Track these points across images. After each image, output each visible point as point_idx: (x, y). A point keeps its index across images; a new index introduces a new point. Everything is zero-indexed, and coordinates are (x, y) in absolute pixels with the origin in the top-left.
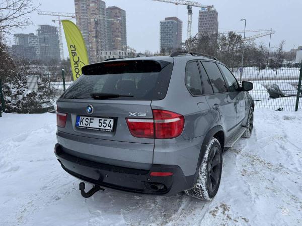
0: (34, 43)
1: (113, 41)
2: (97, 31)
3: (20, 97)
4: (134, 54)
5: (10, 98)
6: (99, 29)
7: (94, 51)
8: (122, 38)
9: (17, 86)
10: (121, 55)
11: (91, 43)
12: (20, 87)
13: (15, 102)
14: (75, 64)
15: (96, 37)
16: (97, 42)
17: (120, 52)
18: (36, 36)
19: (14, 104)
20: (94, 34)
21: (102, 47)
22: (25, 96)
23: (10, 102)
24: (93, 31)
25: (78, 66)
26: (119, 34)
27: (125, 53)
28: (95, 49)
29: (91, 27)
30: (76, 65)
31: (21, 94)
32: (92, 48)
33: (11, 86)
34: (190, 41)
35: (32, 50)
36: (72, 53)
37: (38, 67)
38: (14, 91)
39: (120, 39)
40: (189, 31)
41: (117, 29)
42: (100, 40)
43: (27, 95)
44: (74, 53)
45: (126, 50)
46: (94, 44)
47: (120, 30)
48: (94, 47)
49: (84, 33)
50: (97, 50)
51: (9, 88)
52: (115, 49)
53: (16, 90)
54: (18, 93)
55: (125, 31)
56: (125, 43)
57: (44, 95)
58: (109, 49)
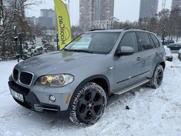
0: (52, 15)
1: (104, 14)
2: (93, 7)
3: (33, 50)
4: (118, 23)
5: (27, 51)
6: (94, 5)
7: (90, 21)
8: (110, 11)
9: (32, 43)
10: (109, 23)
11: (89, 15)
12: (33, 44)
13: (29, 53)
15: (92, 11)
16: (93, 14)
17: (108, 22)
18: (54, 11)
19: (29, 55)
20: (90, 8)
21: (95, 18)
22: (36, 50)
23: (27, 53)
24: (90, 6)
25: (63, 31)
26: (109, 8)
27: (112, 22)
28: (90, 20)
29: (89, 4)
30: (62, 30)
31: (34, 48)
32: (89, 19)
33: (28, 43)
34: (164, 12)
35: (51, 20)
36: (60, 21)
37: (53, 31)
38: (30, 46)
39: (109, 12)
40: (164, 5)
41: (107, 4)
42: (94, 13)
43: (37, 49)
44: (61, 21)
45: (112, 20)
46: (90, 16)
47: (109, 5)
48: (90, 18)
49: (84, 8)
50: (92, 20)
51: (27, 44)
52: (105, 19)
53: (31, 46)
54: (32, 48)
55: (113, 6)
56: (113, 15)
57: (48, 49)
58: (101, 20)
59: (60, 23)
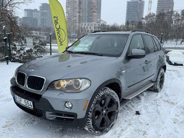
0: (37, 15)
1: (91, 16)
2: (80, 8)
3: (22, 52)
4: (105, 25)
5: (15, 52)
6: (81, 7)
7: (77, 22)
8: (97, 14)
9: (21, 44)
10: (96, 26)
11: (75, 17)
12: (22, 45)
13: (18, 55)
14: (57, 30)
15: (79, 12)
16: (80, 16)
17: (95, 24)
18: (39, 11)
19: (18, 57)
20: (77, 10)
21: (82, 20)
22: (25, 51)
23: (15, 55)
24: (77, 8)
25: (59, 32)
26: (96, 10)
27: (99, 25)
28: (77, 21)
29: (76, 5)
31: (23, 50)
32: (76, 21)
33: (17, 44)
34: (150, 16)
35: (35, 20)
36: (55, 22)
37: (38, 32)
38: (18, 48)
39: (96, 14)
40: (149, 9)
41: (94, 6)
42: (81, 15)
43: (27, 51)
44: (56, 22)
45: (100, 23)
46: (77, 17)
47: (96, 7)
48: (77, 20)
49: (71, 9)
50: (80, 22)
51: (15, 45)
52: (92, 21)
53: (20, 47)
54: (21, 49)
55: (100, 8)
56: (100, 18)
57: (37, 51)
58: (88, 22)
59: (56, 23)
